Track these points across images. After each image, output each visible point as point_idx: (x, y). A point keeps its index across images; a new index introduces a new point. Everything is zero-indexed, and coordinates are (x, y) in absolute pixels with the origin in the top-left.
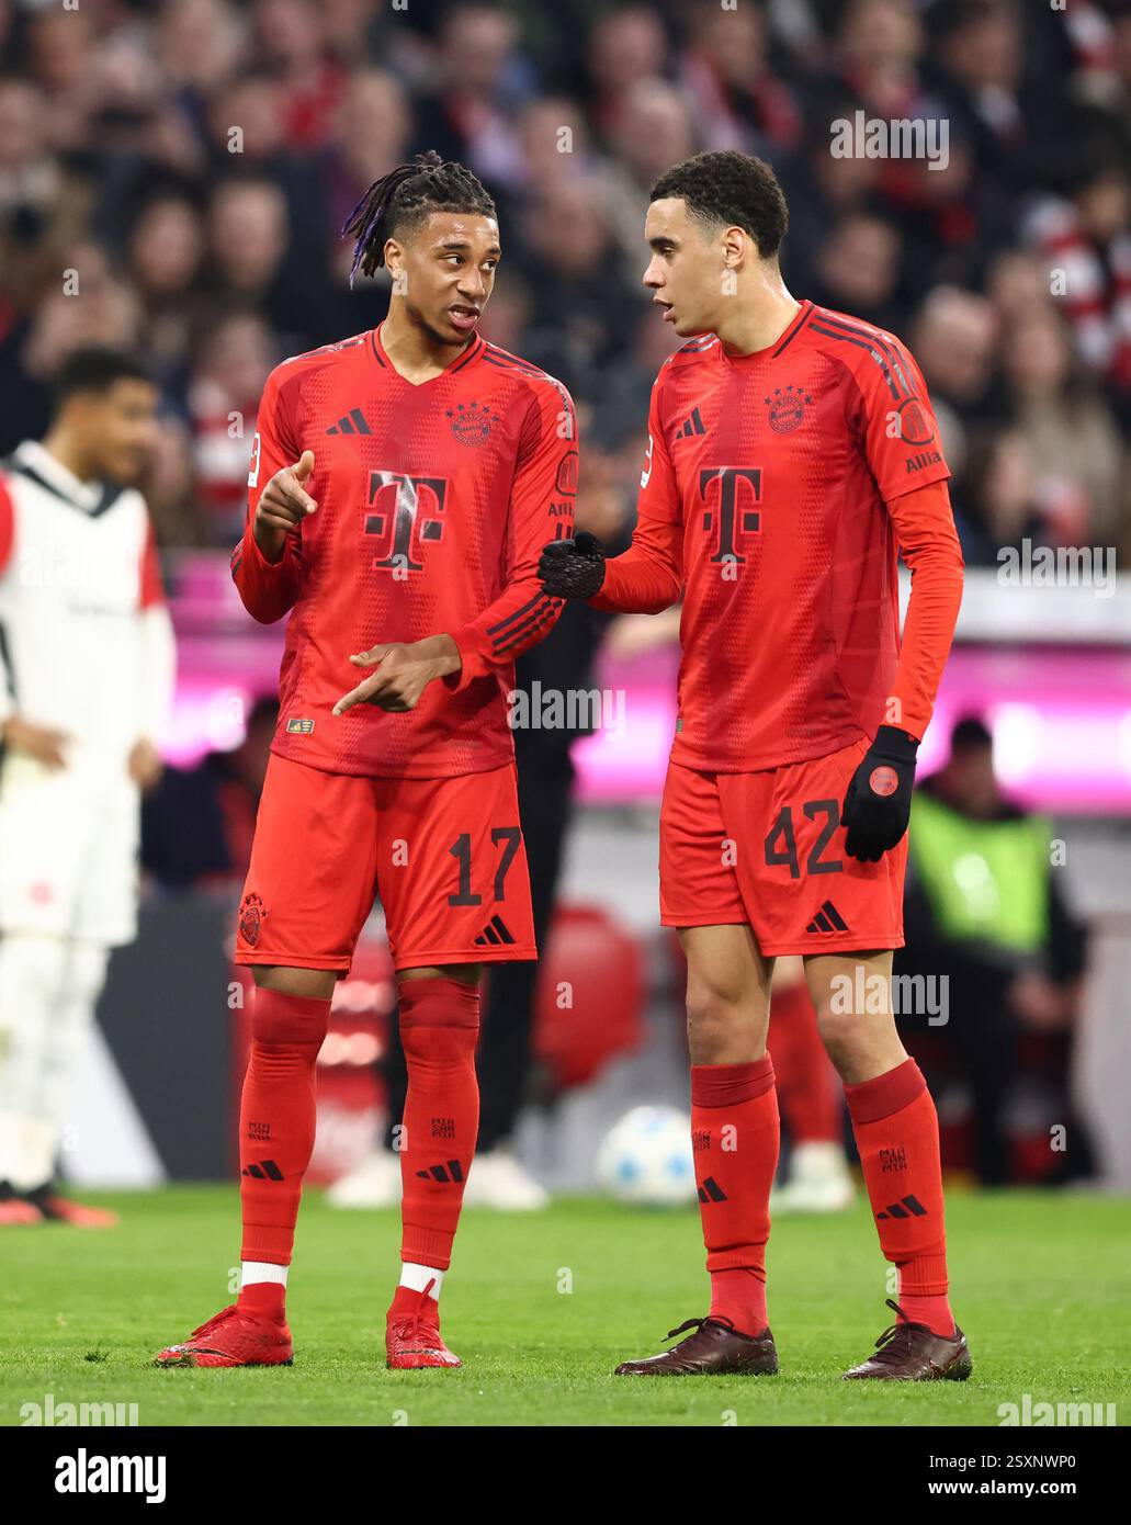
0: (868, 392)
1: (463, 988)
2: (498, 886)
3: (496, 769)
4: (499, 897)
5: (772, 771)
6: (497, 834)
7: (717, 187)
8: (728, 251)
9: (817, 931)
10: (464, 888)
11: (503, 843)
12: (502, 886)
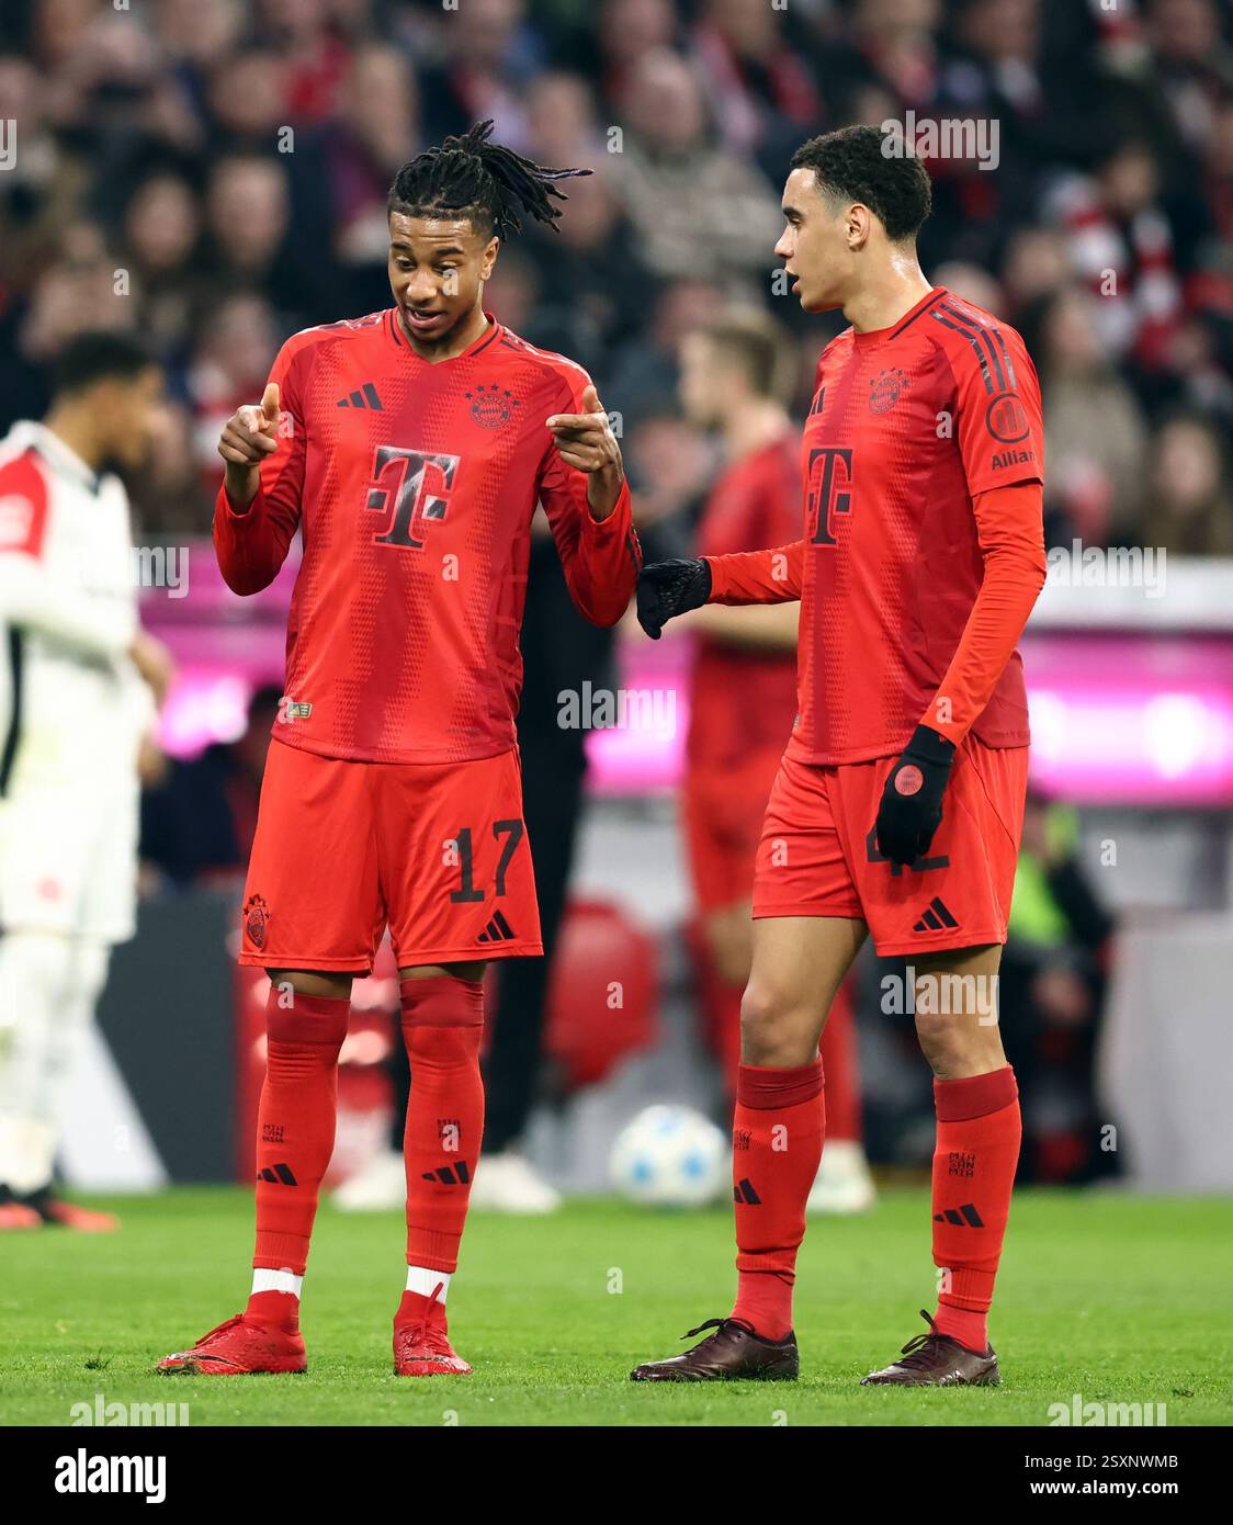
0: (962, 383)
1: (469, 986)
2: (500, 881)
3: (494, 756)
4: (501, 892)
5: (872, 762)
6: (499, 827)
7: (849, 162)
8: (851, 229)
9: (925, 929)
10: (467, 884)
11: (504, 836)
12: (503, 881)
